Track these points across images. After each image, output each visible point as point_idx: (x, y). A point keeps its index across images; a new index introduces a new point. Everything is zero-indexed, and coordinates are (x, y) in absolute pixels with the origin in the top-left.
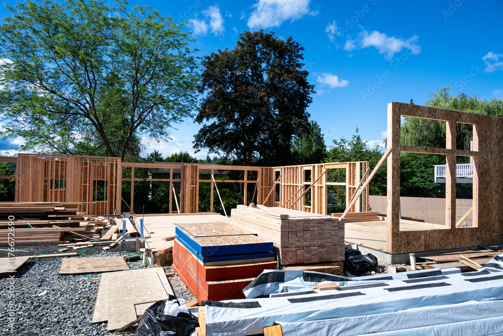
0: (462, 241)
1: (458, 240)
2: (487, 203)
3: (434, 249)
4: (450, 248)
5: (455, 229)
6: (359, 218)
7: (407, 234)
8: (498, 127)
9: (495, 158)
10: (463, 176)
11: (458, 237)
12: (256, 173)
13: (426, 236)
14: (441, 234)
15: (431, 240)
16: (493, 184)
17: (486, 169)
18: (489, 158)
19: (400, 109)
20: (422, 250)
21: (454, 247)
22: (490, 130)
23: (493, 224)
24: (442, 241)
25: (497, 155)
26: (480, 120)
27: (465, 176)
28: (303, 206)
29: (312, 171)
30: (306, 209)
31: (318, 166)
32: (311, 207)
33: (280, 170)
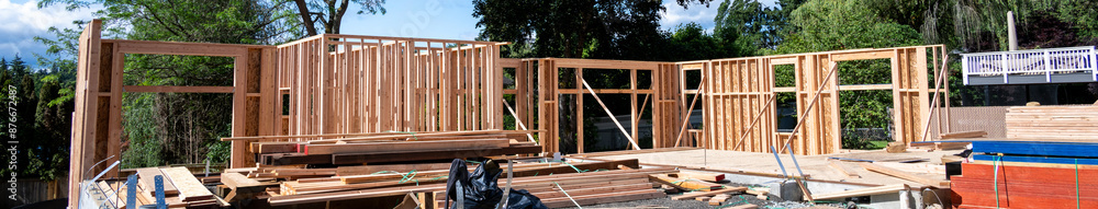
10: (1018, 71)
12: (648, 73)
27: (1022, 71)
28: (774, 134)
29: (797, 67)
30: (783, 138)
31: (815, 57)
32: (800, 134)
33: (701, 67)
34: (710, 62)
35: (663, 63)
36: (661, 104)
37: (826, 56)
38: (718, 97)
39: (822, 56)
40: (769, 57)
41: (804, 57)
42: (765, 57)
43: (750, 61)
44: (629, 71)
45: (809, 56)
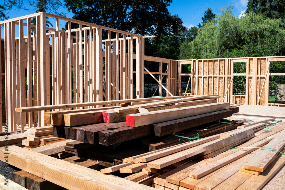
28: (232, 95)
29: (247, 64)
30: (236, 97)
31: (258, 59)
32: (246, 96)
33: (192, 63)
34: (197, 61)
35: (172, 60)
36: (170, 80)
37: (265, 59)
38: (201, 77)
39: (262, 59)
40: (231, 58)
41: (252, 59)
42: (230, 59)
43: (220, 61)
44: (159, 63)
45: (255, 59)
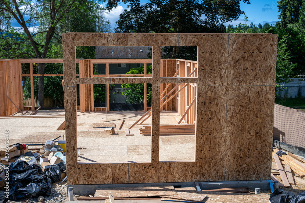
0: (169, 176)
1: (162, 175)
2: (212, 136)
3: (126, 182)
4: (150, 182)
5: (158, 162)
6: (177, 130)
7: (87, 167)
8: (234, 46)
9: (228, 84)
11: (162, 171)
13: (115, 169)
14: (136, 168)
15: (121, 173)
16: (222, 114)
17: (210, 97)
18: (217, 85)
19: (73, 39)
20: (109, 183)
21: (157, 181)
22: (220, 52)
23: (221, 159)
24: (137, 175)
25: (232, 80)
26: (202, 41)
